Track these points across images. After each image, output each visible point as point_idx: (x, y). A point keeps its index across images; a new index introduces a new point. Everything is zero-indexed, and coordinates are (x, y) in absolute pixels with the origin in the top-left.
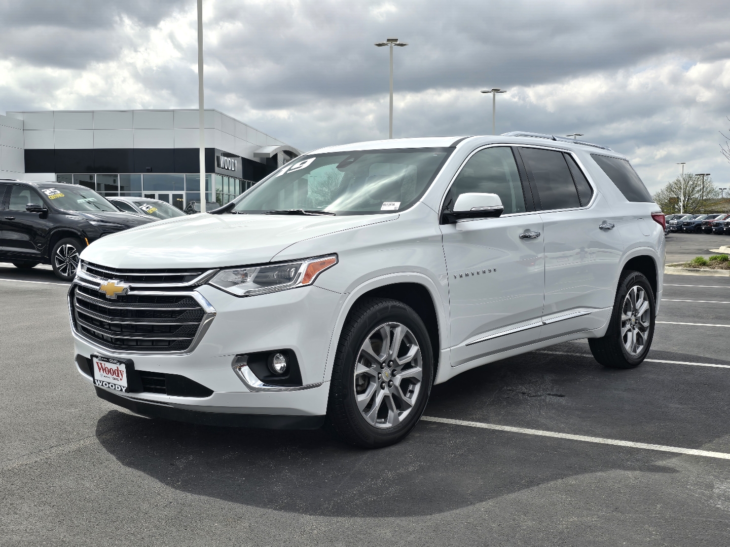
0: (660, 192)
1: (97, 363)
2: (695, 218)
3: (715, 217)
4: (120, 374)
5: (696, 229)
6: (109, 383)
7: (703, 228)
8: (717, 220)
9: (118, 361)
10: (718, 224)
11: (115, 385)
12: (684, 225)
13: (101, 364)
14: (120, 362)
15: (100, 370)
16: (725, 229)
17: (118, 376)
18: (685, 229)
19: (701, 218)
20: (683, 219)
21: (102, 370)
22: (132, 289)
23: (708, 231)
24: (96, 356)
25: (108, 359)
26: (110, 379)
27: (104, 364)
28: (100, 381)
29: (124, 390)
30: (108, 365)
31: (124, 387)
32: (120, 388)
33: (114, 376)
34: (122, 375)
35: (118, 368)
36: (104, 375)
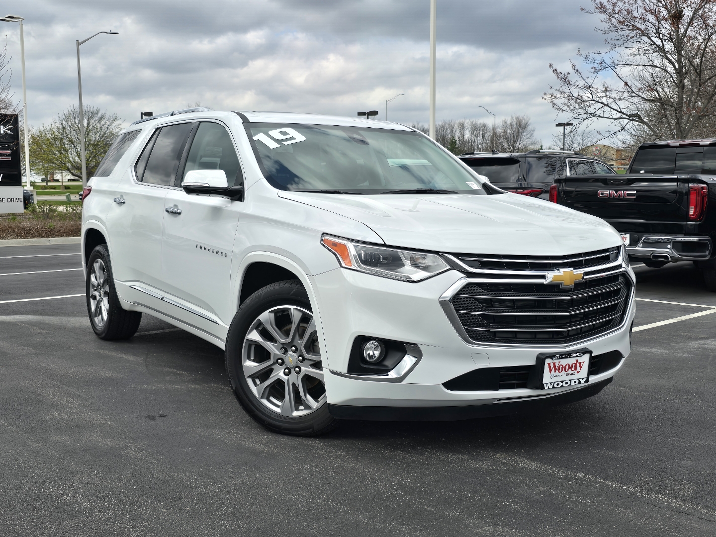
1: (549, 364)
4: (578, 366)
6: (562, 382)
9: (580, 353)
11: (570, 381)
13: (554, 364)
14: (583, 352)
17: (575, 369)
21: (553, 370)
24: (552, 356)
25: (568, 354)
26: (564, 376)
27: (559, 362)
28: (551, 383)
29: (583, 381)
30: (564, 362)
31: (583, 379)
32: (577, 382)
33: (570, 371)
34: (581, 367)
35: (577, 360)
36: (555, 374)
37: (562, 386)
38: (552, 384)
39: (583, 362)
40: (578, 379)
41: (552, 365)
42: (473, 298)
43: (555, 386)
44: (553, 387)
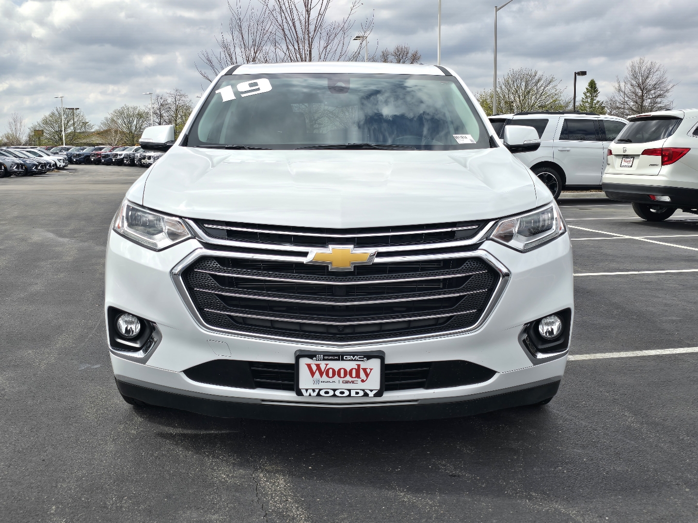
0: (37, 124)
1: (309, 366)
2: (83, 150)
3: (101, 149)
4: (362, 373)
5: (86, 160)
6: (334, 390)
7: (92, 160)
8: (103, 152)
9: (365, 357)
10: (106, 156)
11: (349, 390)
12: (74, 157)
14: (369, 356)
15: (313, 374)
16: (114, 160)
17: (358, 376)
18: (74, 160)
19: (87, 150)
20: (71, 151)
21: (317, 374)
22: (380, 255)
23: (98, 162)
24: (311, 355)
25: (338, 356)
26: (338, 383)
27: (327, 365)
28: (314, 390)
29: (371, 394)
30: (336, 365)
31: (371, 391)
32: (361, 393)
33: (348, 378)
34: (367, 375)
35: (359, 366)
36: (321, 380)
37: (334, 395)
38: (317, 391)
39: (371, 369)
40: (363, 390)
41: (314, 368)
42: (209, 274)
43: (322, 393)
44: (319, 395)
